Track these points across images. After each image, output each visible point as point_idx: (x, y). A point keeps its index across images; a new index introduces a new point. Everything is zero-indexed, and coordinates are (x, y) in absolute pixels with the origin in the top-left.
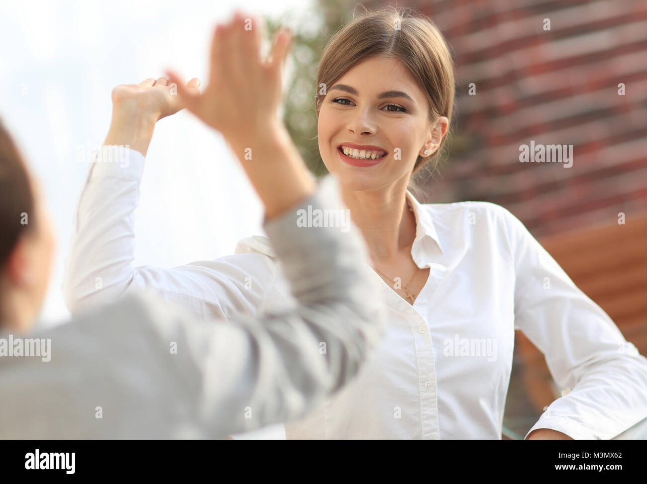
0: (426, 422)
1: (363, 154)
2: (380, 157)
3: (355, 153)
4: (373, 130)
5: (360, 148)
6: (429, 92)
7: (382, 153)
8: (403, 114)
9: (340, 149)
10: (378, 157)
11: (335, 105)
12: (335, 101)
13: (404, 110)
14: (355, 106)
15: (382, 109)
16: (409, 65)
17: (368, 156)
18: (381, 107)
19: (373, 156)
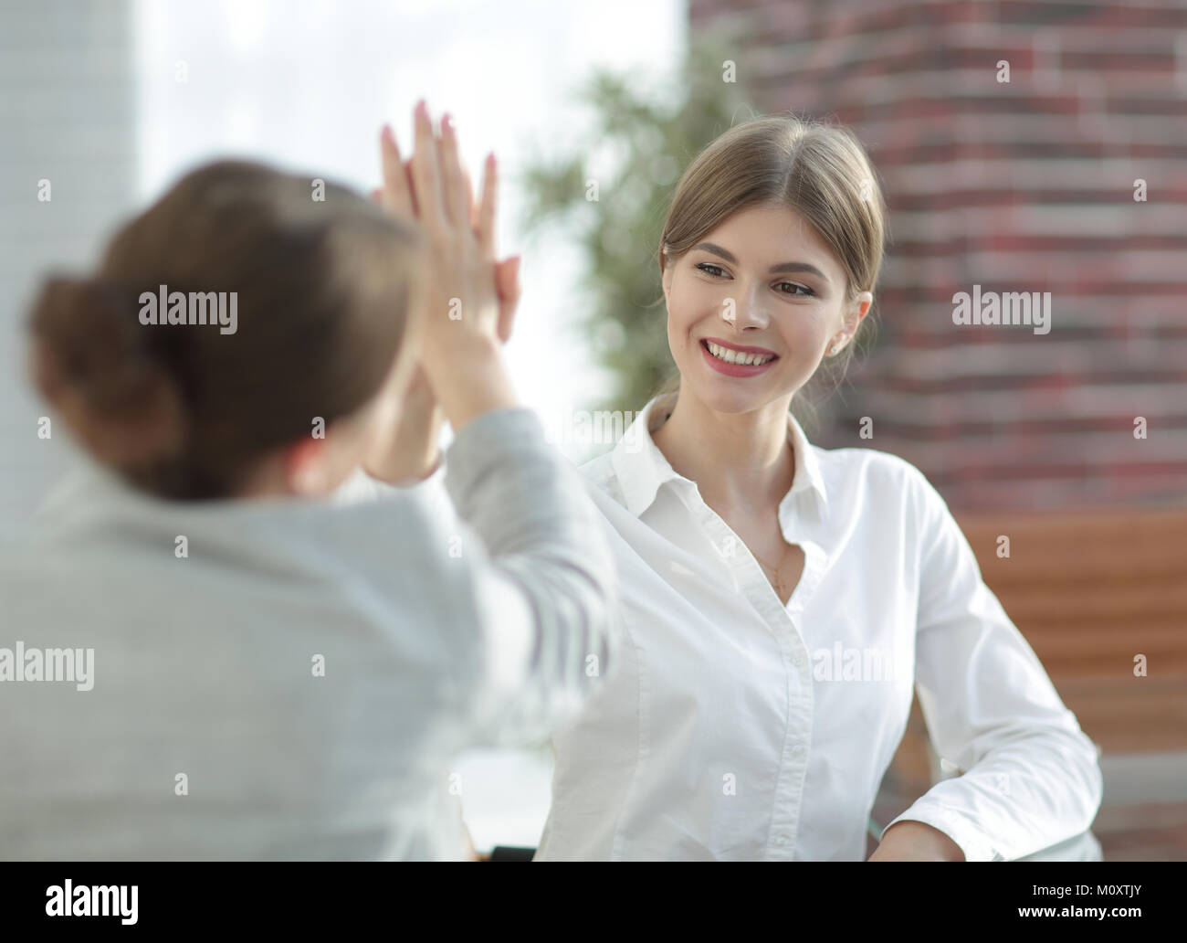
0: (781, 806)
1: (741, 358)
2: (766, 362)
3: (729, 355)
4: (763, 323)
5: (738, 349)
6: (850, 263)
7: (770, 357)
8: (810, 299)
9: (704, 344)
10: (764, 361)
11: (700, 273)
12: (701, 267)
13: (810, 292)
14: (732, 278)
15: (774, 288)
16: (818, 223)
17: (749, 361)
18: (772, 285)
19: (757, 361)
